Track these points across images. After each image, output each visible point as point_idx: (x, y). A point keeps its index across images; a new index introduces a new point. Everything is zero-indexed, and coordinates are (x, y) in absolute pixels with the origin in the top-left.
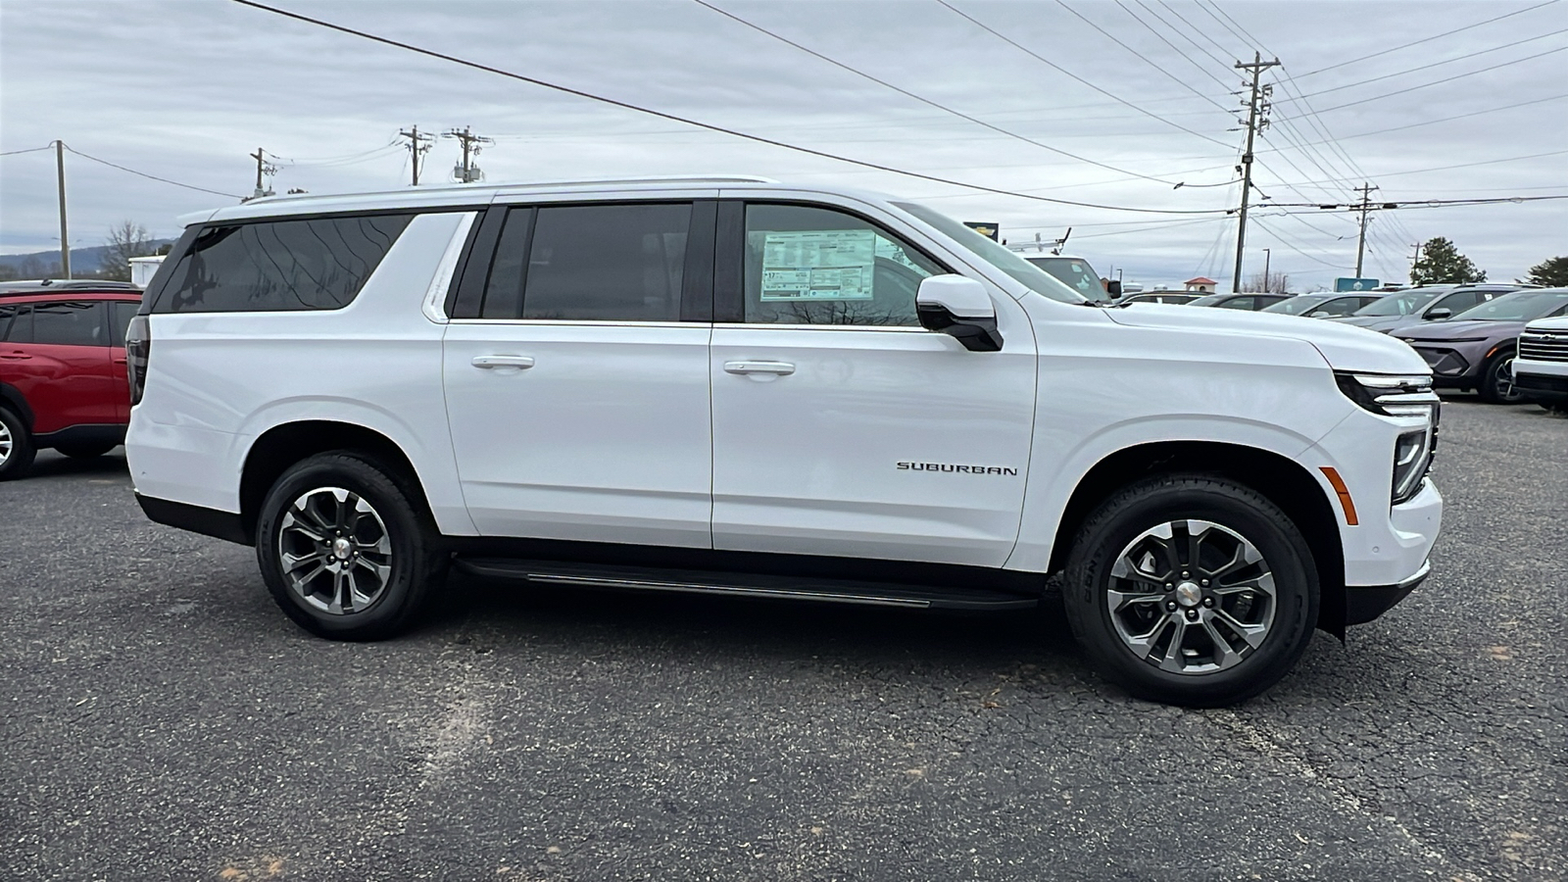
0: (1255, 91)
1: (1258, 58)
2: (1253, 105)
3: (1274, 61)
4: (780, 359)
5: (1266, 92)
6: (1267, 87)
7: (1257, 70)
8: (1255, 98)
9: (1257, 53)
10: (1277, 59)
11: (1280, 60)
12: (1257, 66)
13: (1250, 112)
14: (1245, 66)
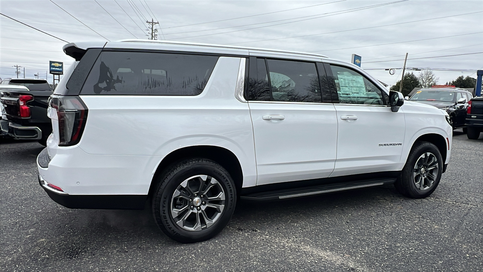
0: (152, 30)
1: (153, 21)
2: (152, 34)
3: (157, 22)
4: (353, 115)
5: (156, 31)
6: (155, 30)
7: (153, 24)
8: (152, 32)
9: (152, 19)
10: (158, 22)
11: (159, 22)
12: (153, 23)
13: (151, 36)
14: (149, 23)
